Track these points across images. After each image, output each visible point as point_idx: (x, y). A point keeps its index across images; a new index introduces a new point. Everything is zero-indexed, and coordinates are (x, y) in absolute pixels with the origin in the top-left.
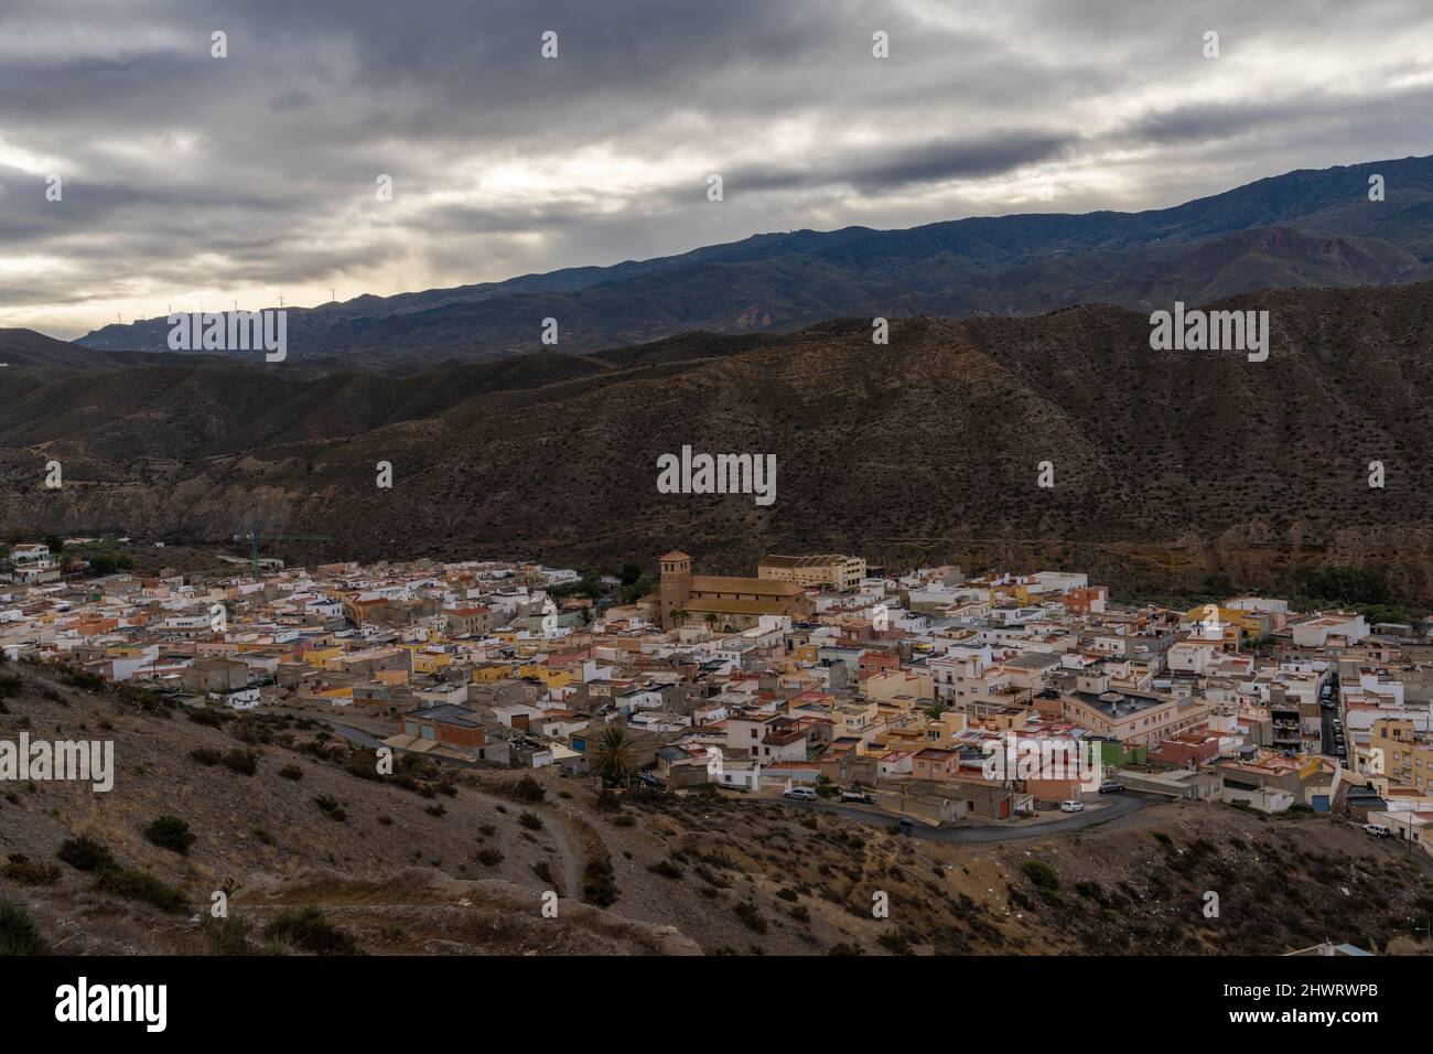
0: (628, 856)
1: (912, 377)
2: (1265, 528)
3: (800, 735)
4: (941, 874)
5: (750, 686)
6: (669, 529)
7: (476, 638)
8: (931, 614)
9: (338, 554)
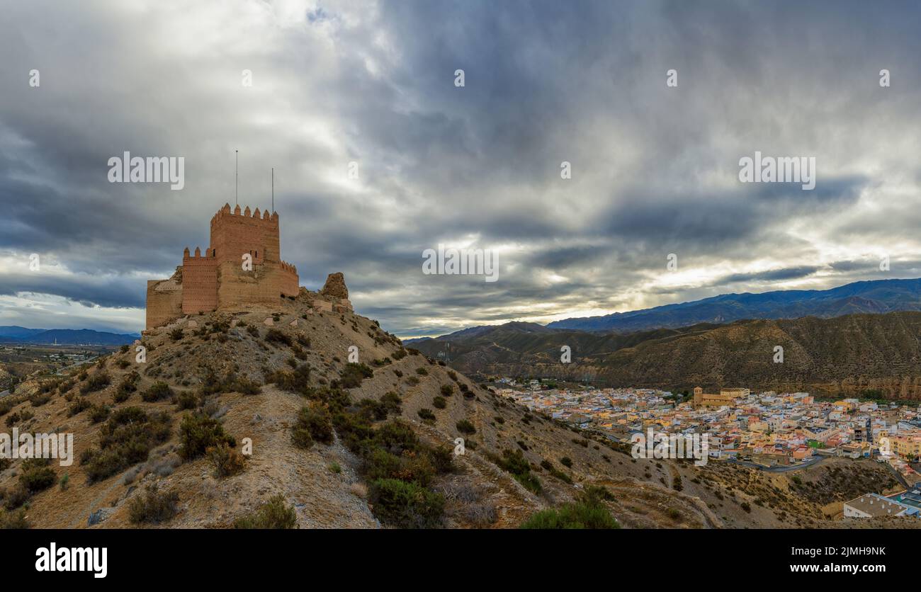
0: (685, 477)
1: (762, 337)
2: (853, 379)
3: (732, 441)
4: (770, 481)
5: (718, 427)
6: (696, 380)
7: (644, 411)
8: (767, 405)
9: (608, 386)
